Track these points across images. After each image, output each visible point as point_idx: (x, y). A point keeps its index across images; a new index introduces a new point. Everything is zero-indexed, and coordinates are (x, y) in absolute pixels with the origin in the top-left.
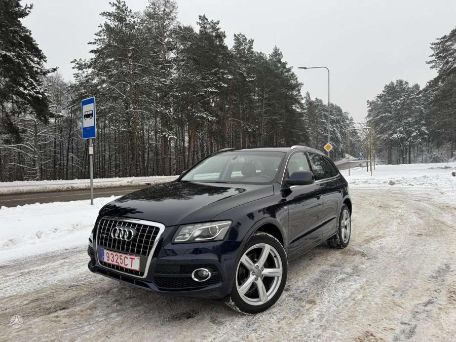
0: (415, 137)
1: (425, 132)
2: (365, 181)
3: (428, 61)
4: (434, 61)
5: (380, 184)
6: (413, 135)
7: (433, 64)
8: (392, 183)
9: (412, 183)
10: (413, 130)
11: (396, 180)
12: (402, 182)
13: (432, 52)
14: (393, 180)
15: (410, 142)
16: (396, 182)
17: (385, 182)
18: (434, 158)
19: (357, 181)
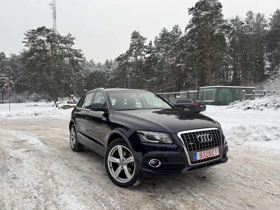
0: (7, 87)
1: (13, 84)
2: (17, 114)
3: (23, 41)
4: (26, 42)
5: (28, 115)
6: (5, 85)
7: (26, 44)
8: (36, 115)
9: (48, 114)
10: (5, 82)
11: (38, 112)
12: (42, 113)
13: (25, 37)
14: (36, 113)
15: (3, 89)
16: (39, 114)
17: (32, 114)
18: (18, 100)
19: (11, 114)
